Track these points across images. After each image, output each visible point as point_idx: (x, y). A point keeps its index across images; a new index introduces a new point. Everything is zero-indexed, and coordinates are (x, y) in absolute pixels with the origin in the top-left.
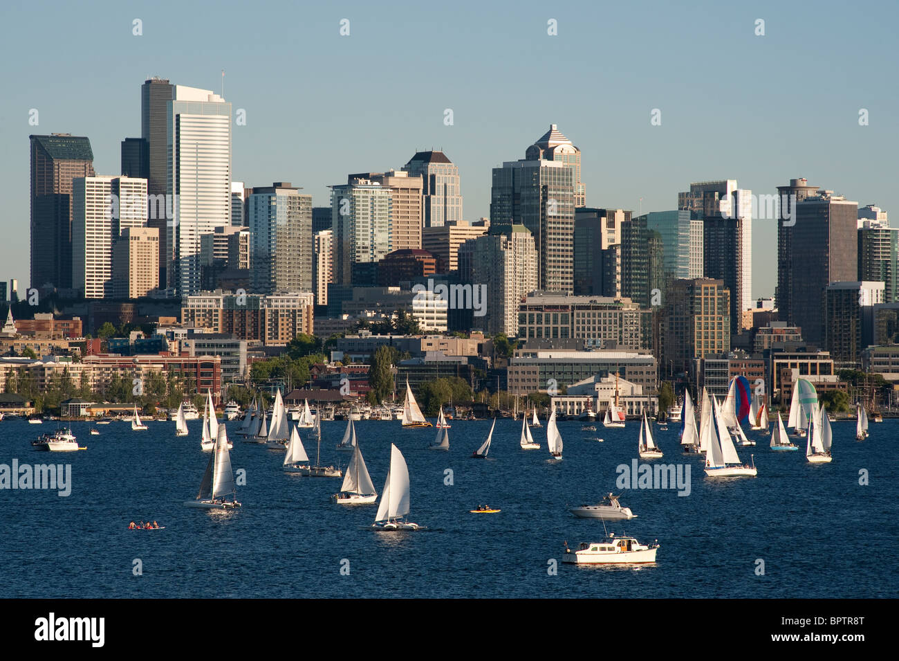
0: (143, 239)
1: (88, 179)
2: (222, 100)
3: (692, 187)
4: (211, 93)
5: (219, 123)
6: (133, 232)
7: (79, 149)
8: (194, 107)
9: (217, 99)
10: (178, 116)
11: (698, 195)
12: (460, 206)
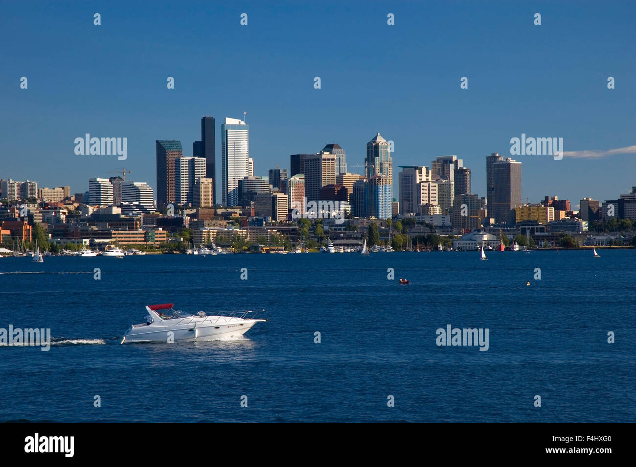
0: (206, 183)
1: (181, 158)
2: (245, 124)
3: (437, 159)
4: (240, 120)
5: (244, 133)
6: (202, 180)
7: (176, 145)
8: (233, 127)
9: (243, 123)
10: (227, 131)
11: (438, 162)
12: (346, 167)
